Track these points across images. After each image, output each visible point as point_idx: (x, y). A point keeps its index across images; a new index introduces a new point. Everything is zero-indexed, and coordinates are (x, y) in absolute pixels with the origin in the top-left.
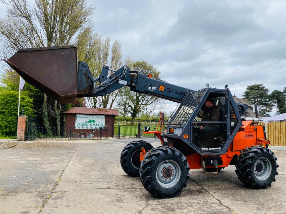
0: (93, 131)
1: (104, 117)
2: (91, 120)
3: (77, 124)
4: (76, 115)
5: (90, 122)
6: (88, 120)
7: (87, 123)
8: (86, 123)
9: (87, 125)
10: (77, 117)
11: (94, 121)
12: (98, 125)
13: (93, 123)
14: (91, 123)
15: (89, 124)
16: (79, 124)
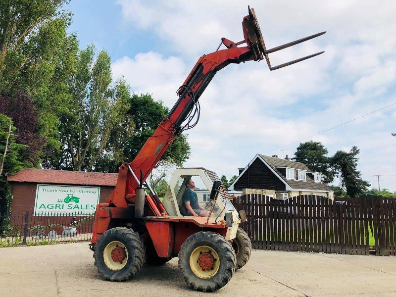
0: (74, 219)
1: (97, 191)
2: (70, 196)
3: (39, 206)
4: (38, 185)
5: (67, 200)
6: (63, 196)
7: (61, 204)
8: (59, 203)
9: (61, 207)
10: (40, 190)
11: (76, 200)
12: (84, 207)
13: (73, 204)
14: (70, 203)
15: (66, 205)
16: (43, 206)
